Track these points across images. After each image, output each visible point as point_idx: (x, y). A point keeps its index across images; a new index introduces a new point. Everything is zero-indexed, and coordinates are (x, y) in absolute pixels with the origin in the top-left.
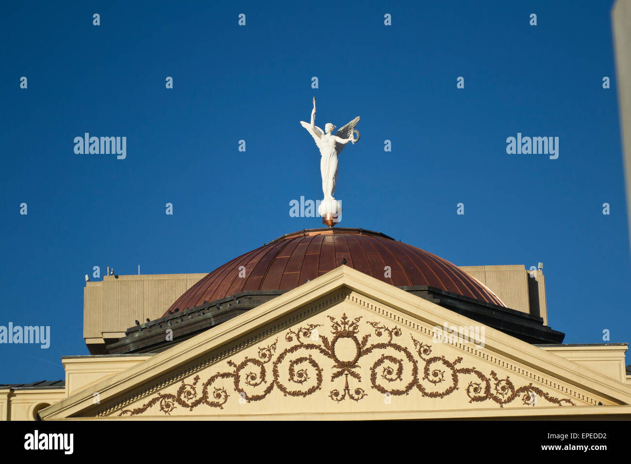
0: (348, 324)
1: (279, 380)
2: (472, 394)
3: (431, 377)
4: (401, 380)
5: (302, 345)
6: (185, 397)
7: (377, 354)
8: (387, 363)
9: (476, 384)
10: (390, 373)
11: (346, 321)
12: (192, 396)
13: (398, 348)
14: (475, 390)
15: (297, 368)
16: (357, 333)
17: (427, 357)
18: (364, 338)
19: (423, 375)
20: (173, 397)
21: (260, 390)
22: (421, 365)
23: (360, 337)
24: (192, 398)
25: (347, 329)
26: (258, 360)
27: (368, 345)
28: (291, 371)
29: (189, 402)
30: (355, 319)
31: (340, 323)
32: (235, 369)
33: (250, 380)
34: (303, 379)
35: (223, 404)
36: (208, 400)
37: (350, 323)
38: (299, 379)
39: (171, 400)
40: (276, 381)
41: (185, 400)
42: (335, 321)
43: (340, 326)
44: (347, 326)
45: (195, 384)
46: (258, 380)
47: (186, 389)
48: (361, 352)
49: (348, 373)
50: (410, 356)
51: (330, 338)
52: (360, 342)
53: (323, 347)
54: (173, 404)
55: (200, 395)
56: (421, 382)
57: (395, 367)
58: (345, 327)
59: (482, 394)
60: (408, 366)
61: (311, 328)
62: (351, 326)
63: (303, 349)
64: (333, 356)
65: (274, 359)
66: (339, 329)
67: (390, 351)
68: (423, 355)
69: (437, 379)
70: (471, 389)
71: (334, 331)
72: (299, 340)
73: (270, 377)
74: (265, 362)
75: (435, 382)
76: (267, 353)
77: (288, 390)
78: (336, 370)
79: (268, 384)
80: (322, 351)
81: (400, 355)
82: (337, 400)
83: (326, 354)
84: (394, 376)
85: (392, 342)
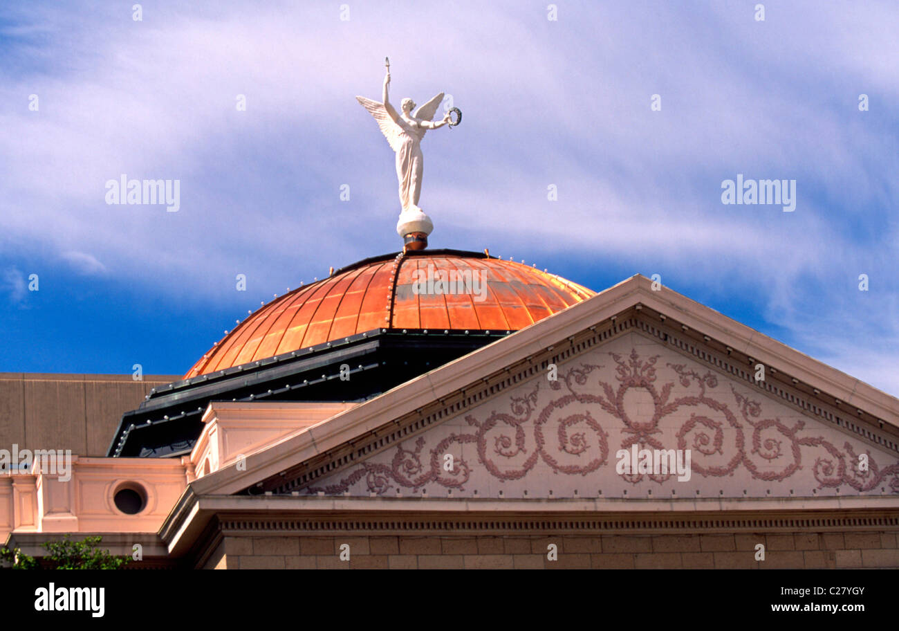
0: (639, 367)
1: (545, 448)
2: (822, 476)
3: (763, 450)
4: (721, 453)
5: (575, 396)
6: (404, 470)
7: (684, 413)
8: (700, 428)
9: (825, 461)
10: (705, 442)
11: (637, 360)
12: (415, 470)
13: (713, 405)
14: (826, 471)
15: (570, 431)
16: (654, 380)
17: (755, 420)
18: (664, 388)
19: (752, 447)
20: (387, 470)
21: (517, 463)
22: (748, 432)
23: (658, 386)
24: (415, 473)
25: (639, 373)
26: (511, 417)
27: (671, 399)
28: (562, 434)
29: (412, 479)
30: (650, 359)
31: (628, 364)
32: (478, 429)
33: (502, 447)
34: (580, 448)
35: (462, 483)
36: (440, 476)
37: (643, 364)
38: (575, 448)
39: (383, 475)
40: (540, 449)
41: (405, 475)
42: (621, 360)
43: (628, 369)
44: (639, 370)
45: (418, 450)
46: (513, 448)
47: (405, 459)
48: (662, 409)
49: (645, 441)
50: (731, 418)
51: (616, 386)
52: (659, 395)
53: (606, 400)
54: (387, 482)
55: (427, 469)
56: (749, 456)
57: (711, 434)
58: (635, 371)
59: (835, 476)
60: (730, 434)
61: (586, 371)
62: (643, 370)
63: (577, 403)
64: (620, 414)
65: (535, 415)
66: (628, 373)
67: (703, 410)
68: (750, 418)
69: (771, 453)
70: (820, 469)
71: (620, 376)
72: (570, 390)
73: (531, 444)
74: (522, 421)
75: (769, 458)
76: (525, 406)
77: (559, 464)
78: (626, 436)
79: (529, 455)
80: (605, 406)
81: (718, 416)
82: (632, 481)
83: (611, 411)
84: (711, 447)
85: (706, 396)
